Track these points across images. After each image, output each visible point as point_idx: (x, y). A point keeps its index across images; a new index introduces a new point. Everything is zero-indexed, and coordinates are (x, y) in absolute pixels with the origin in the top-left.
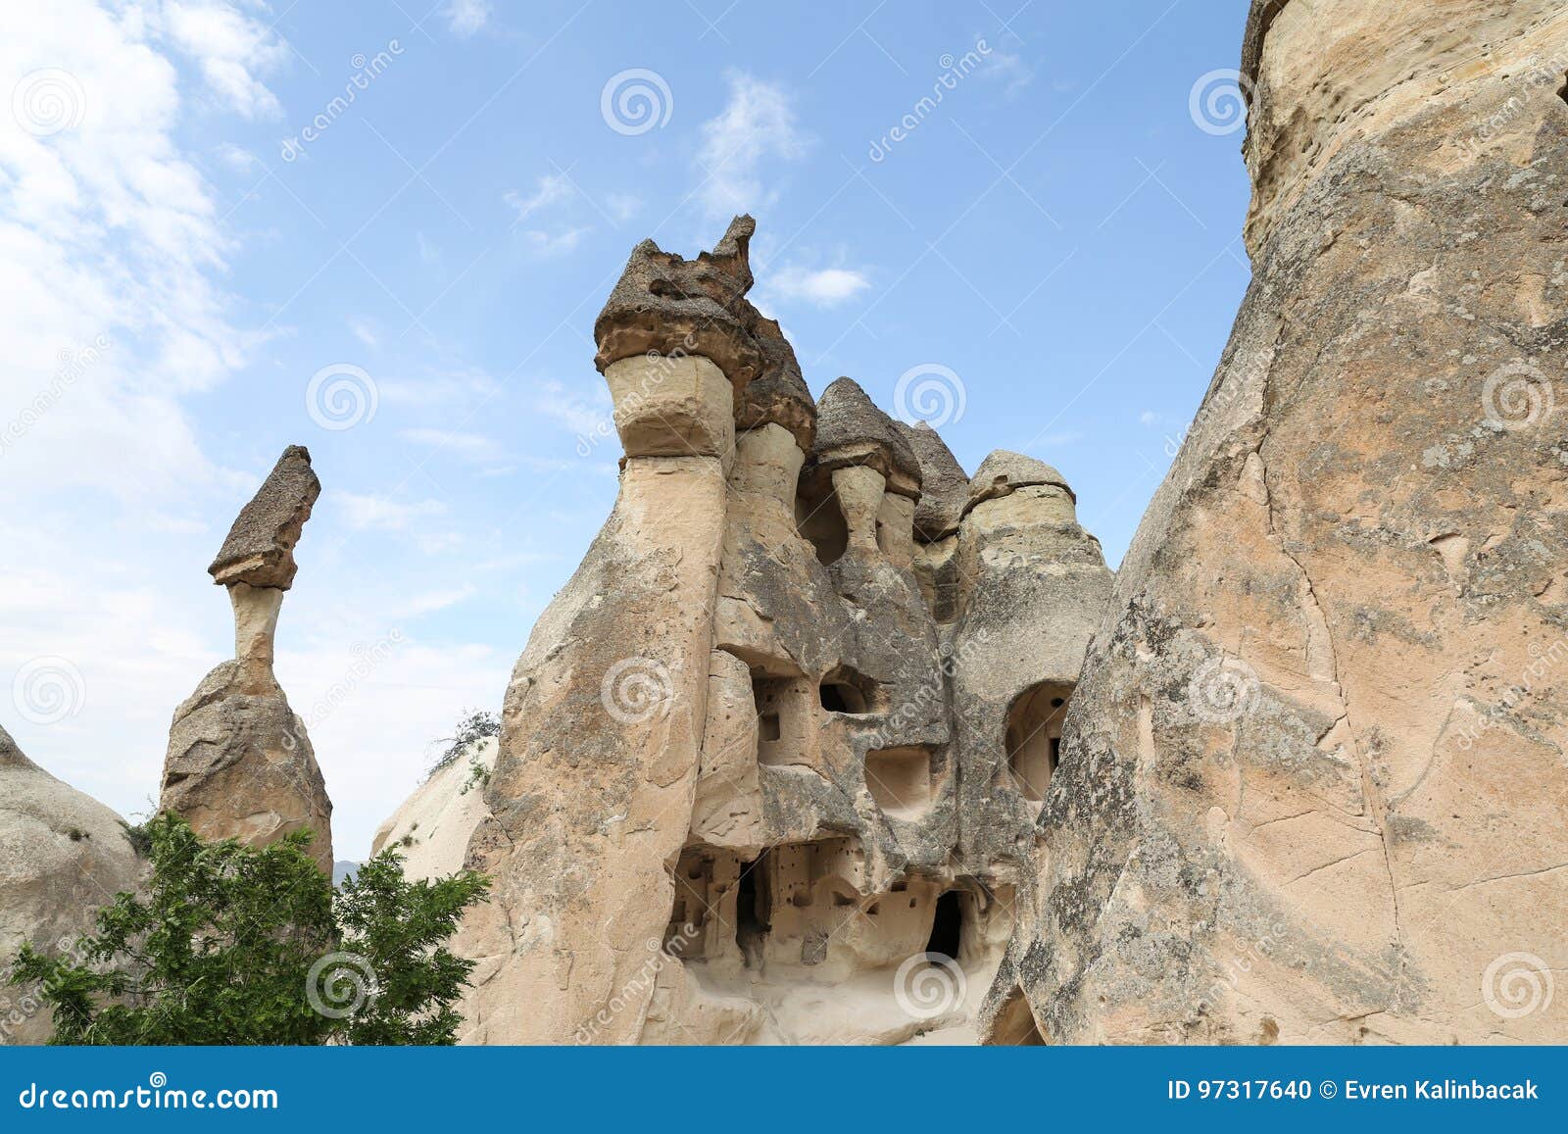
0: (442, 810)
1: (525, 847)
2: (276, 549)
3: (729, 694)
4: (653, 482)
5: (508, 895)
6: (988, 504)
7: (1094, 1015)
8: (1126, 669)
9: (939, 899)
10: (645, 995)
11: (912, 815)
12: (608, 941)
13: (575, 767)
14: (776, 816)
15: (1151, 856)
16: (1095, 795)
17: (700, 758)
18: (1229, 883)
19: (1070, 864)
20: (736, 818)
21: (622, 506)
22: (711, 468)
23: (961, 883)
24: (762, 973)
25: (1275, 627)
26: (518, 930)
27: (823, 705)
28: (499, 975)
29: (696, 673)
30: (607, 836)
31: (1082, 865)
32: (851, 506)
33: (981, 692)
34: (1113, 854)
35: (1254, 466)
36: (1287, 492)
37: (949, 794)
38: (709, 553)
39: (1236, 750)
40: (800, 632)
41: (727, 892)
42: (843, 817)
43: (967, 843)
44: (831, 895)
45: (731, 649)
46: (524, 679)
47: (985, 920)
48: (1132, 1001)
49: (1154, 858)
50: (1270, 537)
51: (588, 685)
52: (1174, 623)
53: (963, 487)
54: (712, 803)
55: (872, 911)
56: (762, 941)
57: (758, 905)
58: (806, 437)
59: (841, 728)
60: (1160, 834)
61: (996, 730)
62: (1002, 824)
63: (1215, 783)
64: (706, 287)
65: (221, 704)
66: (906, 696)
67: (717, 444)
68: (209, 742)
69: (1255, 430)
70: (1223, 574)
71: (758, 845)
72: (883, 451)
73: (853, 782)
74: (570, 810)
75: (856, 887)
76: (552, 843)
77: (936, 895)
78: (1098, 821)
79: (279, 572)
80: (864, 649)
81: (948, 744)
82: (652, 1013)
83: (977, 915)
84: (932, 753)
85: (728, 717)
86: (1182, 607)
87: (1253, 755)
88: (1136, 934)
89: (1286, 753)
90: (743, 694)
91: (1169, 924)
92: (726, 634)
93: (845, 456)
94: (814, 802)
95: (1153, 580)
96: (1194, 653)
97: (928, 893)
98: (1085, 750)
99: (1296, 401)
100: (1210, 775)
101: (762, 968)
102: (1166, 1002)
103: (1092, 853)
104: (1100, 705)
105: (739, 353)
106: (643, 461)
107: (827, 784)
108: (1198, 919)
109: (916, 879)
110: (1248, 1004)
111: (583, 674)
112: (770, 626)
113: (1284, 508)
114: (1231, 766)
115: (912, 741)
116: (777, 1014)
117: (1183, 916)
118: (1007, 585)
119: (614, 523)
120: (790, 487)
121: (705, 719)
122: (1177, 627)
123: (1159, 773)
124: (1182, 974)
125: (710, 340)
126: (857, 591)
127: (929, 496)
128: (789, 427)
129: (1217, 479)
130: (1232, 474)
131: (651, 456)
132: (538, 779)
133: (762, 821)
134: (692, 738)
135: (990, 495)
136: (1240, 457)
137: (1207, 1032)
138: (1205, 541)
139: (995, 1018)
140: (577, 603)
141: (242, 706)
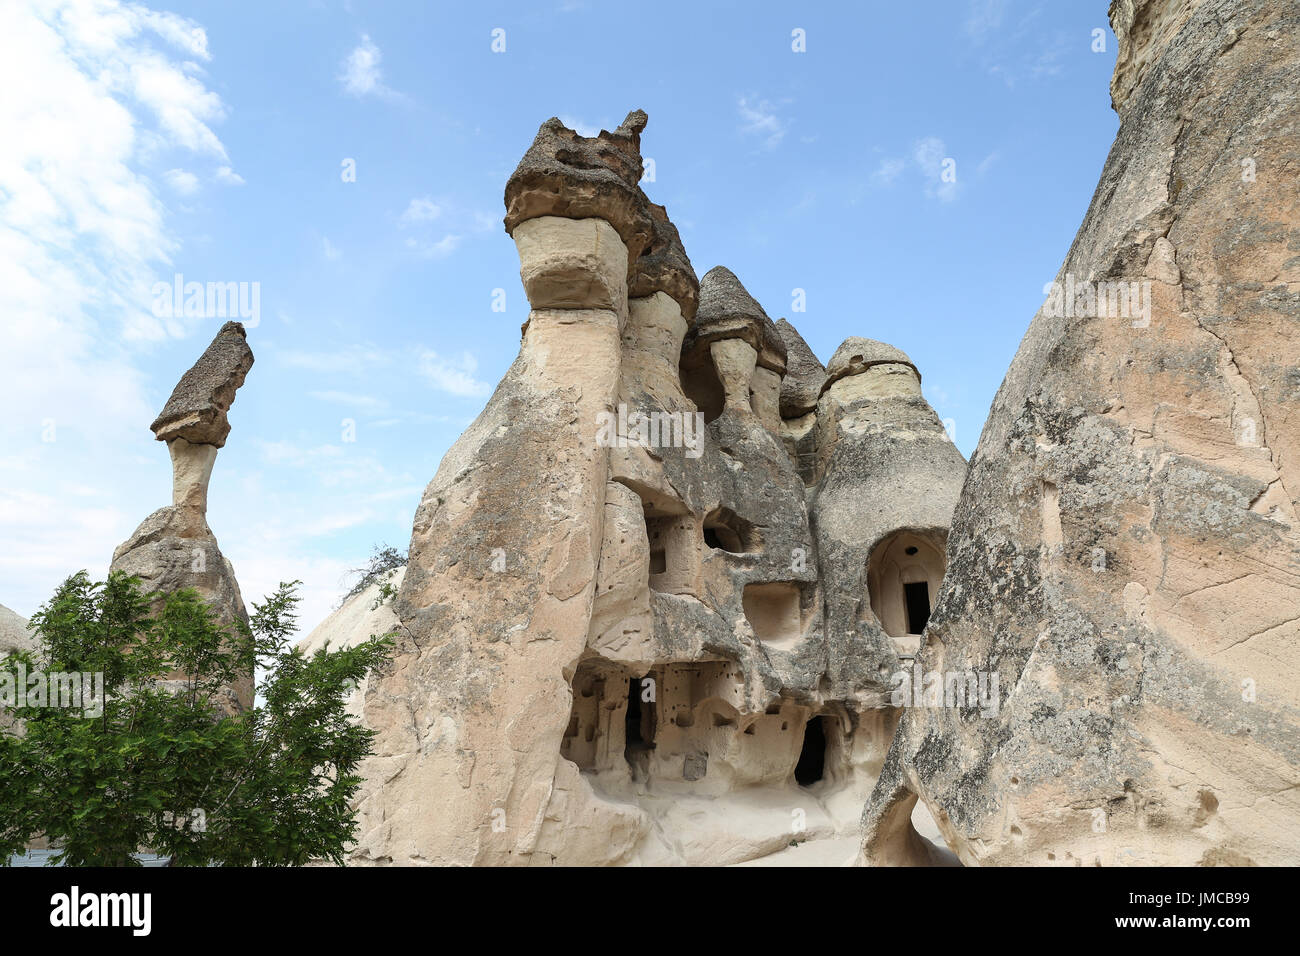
0: (354, 628)
1: (431, 653)
2: (212, 407)
3: (623, 520)
4: (555, 330)
5: (414, 698)
6: (846, 380)
7: (1004, 797)
8: (1026, 462)
9: (808, 723)
10: (543, 794)
11: (787, 645)
12: (509, 742)
13: (481, 579)
14: (664, 636)
15: (1063, 636)
16: (996, 585)
17: (596, 576)
18: (1154, 656)
19: (970, 655)
20: (628, 635)
21: (526, 352)
22: (608, 321)
23: (828, 708)
24: (648, 786)
25: (1194, 398)
26: (423, 731)
27: (706, 542)
28: (404, 773)
29: (594, 499)
30: (509, 643)
31: (983, 654)
32: (728, 373)
33: (844, 538)
34: (1019, 639)
35: (1163, 249)
36: (1201, 270)
37: (818, 627)
38: (606, 394)
39: (1156, 522)
40: (686, 475)
41: (617, 710)
42: (725, 642)
43: (835, 672)
44: (711, 716)
45: (625, 481)
46: (434, 500)
47: (850, 743)
48: (1049, 780)
49: (1067, 637)
50: (1184, 314)
51: (493, 506)
52: (1076, 412)
53: (819, 372)
54: (607, 620)
55: (749, 731)
56: (647, 757)
57: (644, 724)
58: (690, 307)
59: (721, 562)
60: (1072, 615)
61: (858, 571)
62: (866, 654)
63: (1132, 558)
64: (606, 161)
65: (157, 544)
66: (778, 538)
67: (614, 299)
68: (143, 577)
69: (1162, 216)
70: (1132, 356)
71: (649, 662)
72: (755, 326)
73: (732, 611)
74: (475, 619)
75: (736, 707)
76: (457, 649)
77: (806, 718)
78: (1002, 609)
79: (214, 429)
80: (741, 495)
81: (816, 583)
82: (550, 813)
83: (842, 738)
84: (801, 590)
85: (623, 541)
86: (1084, 397)
87: (1177, 524)
88: (1050, 713)
89: (1215, 519)
90: (636, 522)
91: (1086, 702)
92: (620, 468)
93: (722, 329)
94: (699, 627)
95: (1050, 378)
96: (1101, 437)
97: (800, 715)
98: (980, 545)
99: (1207, 183)
100: (1127, 550)
101: (649, 781)
102: (1088, 779)
103: (995, 640)
104: (997, 501)
105: (635, 220)
106: (547, 312)
107: (710, 612)
108: (1119, 694)
109: (790, 703)
110: (1180, 776)
111: (489, 495)
112: (659, 465)
113: (1199, 285)
114: (1150, 539)
115: (785, 578)
116: (662, 823)
117: (1100, 693)
118: (864, 449)
119: (520, 364)
120: (675, 349)
121: (602, 542)
122: (1081, 416)
123: (1068, 556)
124: (1103, 750)
125: (610, 204)
126: (735, 445)
127: (790, 378)
128: (675, 296)
129: (1122, 267)
130: (1138, 261)
131: (554, 308)
132: (444, 589)
133: (652, 639)
134: (590, 557)
135: (847, 373)
136: (1147, 243)
137: (1133, 809)
138: (1109, 330)
139: (879, 819)
140: (485, 433)
141: (176, 547)
